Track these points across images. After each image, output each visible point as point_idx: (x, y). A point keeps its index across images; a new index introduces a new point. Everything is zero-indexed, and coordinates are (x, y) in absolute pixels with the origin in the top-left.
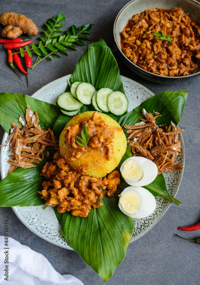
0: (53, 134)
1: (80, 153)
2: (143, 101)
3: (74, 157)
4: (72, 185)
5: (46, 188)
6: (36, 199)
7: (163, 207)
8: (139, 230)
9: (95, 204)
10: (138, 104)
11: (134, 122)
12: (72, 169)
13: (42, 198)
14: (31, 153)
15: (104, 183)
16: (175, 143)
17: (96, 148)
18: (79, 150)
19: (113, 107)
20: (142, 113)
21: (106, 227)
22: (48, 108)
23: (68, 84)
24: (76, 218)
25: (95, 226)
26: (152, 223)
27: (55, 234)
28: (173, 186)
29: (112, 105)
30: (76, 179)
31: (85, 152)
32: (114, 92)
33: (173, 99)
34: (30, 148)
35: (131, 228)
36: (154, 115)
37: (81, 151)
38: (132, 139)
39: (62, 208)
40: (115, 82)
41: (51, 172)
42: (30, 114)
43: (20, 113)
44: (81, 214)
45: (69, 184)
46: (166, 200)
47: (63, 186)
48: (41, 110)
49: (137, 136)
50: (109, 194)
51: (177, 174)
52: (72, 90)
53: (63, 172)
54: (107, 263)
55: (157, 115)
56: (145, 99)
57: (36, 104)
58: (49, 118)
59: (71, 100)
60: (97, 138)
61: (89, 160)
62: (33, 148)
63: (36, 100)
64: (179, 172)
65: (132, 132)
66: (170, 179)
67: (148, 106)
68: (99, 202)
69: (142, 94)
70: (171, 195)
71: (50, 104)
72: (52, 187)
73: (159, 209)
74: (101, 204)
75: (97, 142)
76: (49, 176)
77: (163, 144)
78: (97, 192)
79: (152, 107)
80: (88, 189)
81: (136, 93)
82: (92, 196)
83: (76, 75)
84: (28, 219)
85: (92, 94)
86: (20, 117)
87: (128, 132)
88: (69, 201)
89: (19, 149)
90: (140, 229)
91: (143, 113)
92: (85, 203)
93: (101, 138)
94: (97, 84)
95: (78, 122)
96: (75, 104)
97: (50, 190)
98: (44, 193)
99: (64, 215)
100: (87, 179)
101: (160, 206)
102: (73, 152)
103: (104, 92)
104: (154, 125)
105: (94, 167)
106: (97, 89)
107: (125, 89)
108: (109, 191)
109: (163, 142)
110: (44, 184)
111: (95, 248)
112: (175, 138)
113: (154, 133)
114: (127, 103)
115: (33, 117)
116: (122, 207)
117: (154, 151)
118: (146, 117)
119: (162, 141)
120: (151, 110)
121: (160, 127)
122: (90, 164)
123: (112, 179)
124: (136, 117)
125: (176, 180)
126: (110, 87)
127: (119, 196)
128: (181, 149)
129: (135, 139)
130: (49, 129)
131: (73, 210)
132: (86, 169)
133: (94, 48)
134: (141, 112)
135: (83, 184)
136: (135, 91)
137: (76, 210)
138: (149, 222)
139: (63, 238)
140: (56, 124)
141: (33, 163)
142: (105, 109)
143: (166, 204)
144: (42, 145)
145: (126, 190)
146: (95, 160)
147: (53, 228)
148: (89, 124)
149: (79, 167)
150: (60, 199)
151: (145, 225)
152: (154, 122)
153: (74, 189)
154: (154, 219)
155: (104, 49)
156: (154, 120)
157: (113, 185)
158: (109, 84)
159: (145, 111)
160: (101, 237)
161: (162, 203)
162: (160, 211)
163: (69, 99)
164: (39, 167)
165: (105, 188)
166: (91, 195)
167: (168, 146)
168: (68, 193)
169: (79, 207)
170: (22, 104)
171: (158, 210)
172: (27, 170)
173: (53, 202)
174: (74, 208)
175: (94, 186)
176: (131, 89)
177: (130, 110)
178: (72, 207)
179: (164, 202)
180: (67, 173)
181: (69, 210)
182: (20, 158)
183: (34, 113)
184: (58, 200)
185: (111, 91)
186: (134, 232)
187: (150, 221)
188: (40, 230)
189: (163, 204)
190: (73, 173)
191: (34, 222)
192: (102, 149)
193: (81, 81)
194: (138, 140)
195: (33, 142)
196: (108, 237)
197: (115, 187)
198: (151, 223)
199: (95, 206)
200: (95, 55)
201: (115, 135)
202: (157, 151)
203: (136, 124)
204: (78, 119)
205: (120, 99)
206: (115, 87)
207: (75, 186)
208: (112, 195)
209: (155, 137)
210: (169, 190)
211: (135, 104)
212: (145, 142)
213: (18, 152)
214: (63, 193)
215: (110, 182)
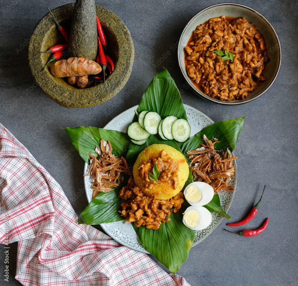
0: (126, 161)
1: (152, 185)
2: (203, 127)
3: (148, 188)
4: (146, 208)
5: (125, 208)
6: (116, 216)
7: (217, 220)
8: (198, 237)
9: (164, 220)
10: (200, 130)
11: (195, 146)
12: (145, 195)
13: (121, 215)
14: (109, 180)
15: (171, 203)
16: (229, 169)
17: (165, 182)
18: (151, 182)
19: (177, 135)
20: (203, 138)
21: (173, 236)
22: (119, 136)
23: (136, 113)
24: (149, 230)
25: (165, 236)
26: (208, 232)
27: (135, 243)
28: (226, 203)
29: (176, 133)
30: (149, 202)
31: (156, 184)
32: (179, 120)
33: (230, 128)
34: (107, 174)
35: (192, 237)
36: (213, 141)
37: (153, 183)
38: (193, 165)
39: (139, 224)
40: (178, 111)
41: (127, 196)
42: (104, 144)
43: (96, 144)
44: (154, 227)
45: (144, 207)
46: (220, 214)
47: (139, 208)
48: (113, 138)
49: (198, 161)
50: (175, 211)
51: (230, 193)
52: (140, 120)
53: (138, 197)
54: (174, 262)
55: (215, 141)
56: (205, 126)
57: (108, 134)
58: (120, 145)
59: (140, 130)
60: (165, 174)
61: (159, 190)
62: (110, 175)
63: (108, 131)
64: (231, 192)
65: (194, 157)
66: (224, 197)
67: (208, 132)
68: (168, 218)
69: (203, 121)
70: (224, 211)
71: (120, 132)
72: (129, 208)
73: (214, 221)
74: (169, 219)
75: (165, 177)
76: (126, 198)
77: (220, 169)
78: (166, 212)
79: (212, 134)
80: (159, 210)
81: (197, 120)
82: (162, 215)
83: (142, 106)
84: (113, 232)
85: (157, 124)
86: (96, 148)
87: (190, 157)
88: (145, 220)
89: (99, 178)
90: (199, 236)
91: (204, 139)
92: (157, 220)
93: (168, 175)
94: (162, 112)
95: (148, 158)
96: (143, 134)
97: (128, 210)
98: (124, 212)
99: (140, 228)
100: (157, 202)
101: (215, 219)
102: (146, 184)
103: (170, 120)
104: (212, 150)
105: (163, 195)
106: (163, 118)
107: (187, 115)
108: (175, 208)
109: (219, 168)
110: (123, 204)
111: (166, 252)
112: (229, 164)
113: (212, 158)
114: (190, 129)
115: (107, 147)
116: (185, 223)
117: (212, 175)
118: (206, 142)
119: (219, 167)
120: (211, 136)
121: (217, 152)
122: (160, 192)
123: (177, 199)
124: (197, 142)
125: (229, 198)
126: (174, 115)
127: (183, 214)
128: (234, 173)
129: (196, 164)
130: (122, 157)
131: (147, 225)
132: (157, 196)
133: (158, 79)
134: (202, 137)
135: (155, 206)
136: (197, 118)
137: (150, 225)
138: (206, 232)
139: (141, 245)
140: (128, 154)
141: (110, 187)
142: (169, 137)
143: (220, 218)
144: (118, 173)
145: (188, 209)
146: (164, 190)
147: (132, 238)
148: (158, 161)
149: (152, 195)
150: (137, 218)
151: (203, 234)
152: (213, 147)
153: (148, 210)
154: (210, 229)
155: (168, 80)
156: (212, 146)
157: (178, 204)
158: (173, 113)
159: (205, 137)
160: (170, 244)
161: (216, 216)
162: (215, 223)
163: (137, 130)
164: (117, 191)
165: (171, 207)
166: (161, 214)
167: (223, 172)
168: (143, 213)
169: (152, 222)
170: (97, 136)
171: (214, 222)
172: (107, 194)
173: (132, 220)
174: (148, 224)
175: (164, 208)
176: (193, 116)
177: (192, 135)
178: (147, 223)
179: (218, 216)
180: (141, 198)
181: (144, 225)
182: (101, 184)
183: (108, 143)
184: (136, 219)
185: (175, 118)
186: (195, 239)
187: (207, 230)
188: (123, 240)
189: (218, 217)
190: (146, 198)
191: (118, 234)
192: (169, 181)
193: (147, 110)
194: (199, 165)
195: (110, 169)
196: (175, 243)
197: (179, 205)
198: (207, 232)
199: (164, 221)
200: (160, 86)
201: (180, 168)
202: (214, 176)
203: (198, 149)
204: (148, 155)
205: (183, 127)
206: (178, 115)
207: (148, 208)
208: (177, 211)
209: (213, 162)
210: (223, 206)
211: (197, 130)
212: (205, 167)
213: (99, 181)
214: (139, 213)
215: (175, 202)
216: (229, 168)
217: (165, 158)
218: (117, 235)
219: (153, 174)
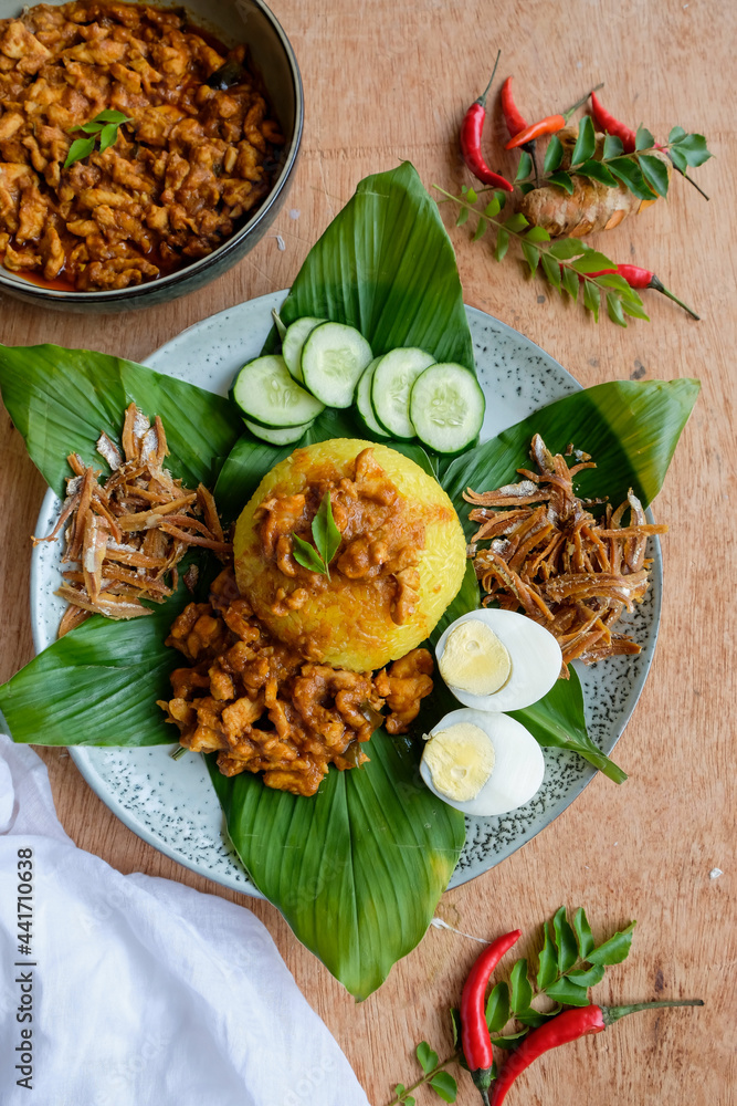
0: (214, 504)
1: (303, 592)
2: (537, 406)
3: (284, 604)
4: (271, 694)
5: (185, 691)
6: (147, 722)
7: (565, 781)
8: (479, 848)
9: (343, 756)
10: (519, 417)
11: (498, 478)
12: (272, 638)
13: (167, 721)
14: (134, 569)
15: (377, 688)
16: (631, 571)
17: (361, 582)
18: (301, 580)
19: (429, 423)
20: (530, 448)
21: (375, 832)
22: (201, 406)
23: (275, 325)
24: (277, 795)
25: (340, 825)
26: (524, 831)
27: (207, 843)
28: (607, 715)
29: (428, 414)
30: (285, 673)
31: (319, 591)
32: (441, 365)
33: (642, 412)
34: (131, 548)
35: (454, 843)
36: (572, 462)
37: (308, 585)
38: (485, 545)
39: (232, 762)
40: (444, 330)
41: (201, 641)
42: (139, 426)
43: (102, 421)
44: (296, 786)
45: (262, 689)
46: (578, 759)
47: (241, 691)
48: (175, 413)
49: (506, 532)
50: (392, 725)
51: (626, 676)
52: (289, 349)
53: (241, 646)
54: (367, 947)
55: (580, 462)
56: (544, 400)
57: (157, 391)
58: (201, 442)
59: (283, 388)
60: (365, 550)
61: (333, 616)
62: (142, 550)
63: (159, 379)
64: (632, 672)
65: (490, 517)
66: (601, 690)
67: (555, 427)
68: (358, 751)
69: (537, 380)
70: (597, 745)
71: (207, 392)
72: (202, 692)
73: (553, 786)
74: (363, 758)
75: (363, 560)
76: (194, 652)
77: (591, 568)
78: (352, 722)
79: (568, 433)
80: (323, 710)
81: (513, 375)
82: (336, 734)
83: (304, 295)
84: (121, 789)
85: (357, 371)
86: (103, 439)
87: (474, 515)
88: (258, 745)
89: (96, 554)
90: (483, 845)
91: (534, 452)
92: (310, 753)
93: (378, 551)
94: (377, 332)
95: (302, 479)
96: (295, 403)
97: (196, 701)
98: (177, 708)
99: (238, 783)
100: (321, 676)
101: (557, 777)
102: (279, 587)
103: (404, 363)
104: (565, 497)
105: (347, 642)
106: (379, 351)
107: (476, 353)
108: (394, 715)
109: (589, 565)
110: (178, 675)
111: (333, 900)
112: (633, 553)
113: (565, 526)
114: (480, 409)
115: (146, 440)
116: (431, 777)
117: (554, 586)
118: (542, 464)
119: (588, 560)
120: (564, 443)
121: (586, 508)
122: (336, 631)
123: (407, 676)
124: (508, 461)
125: (622, 696)
126: (423, 344)
127: (425, 737)
128: (651, 592)
129: (497, 545)
130: (201, 486)
131: (270, 771)
132: (321, 646)
133: (375, 195)
134: (527, 445)
135: (310, 689)
136: (513, 366)
137: (278, 770)
138: (514, 827)
139: (231, 857)
140: (226, 473)
141: (142, 601)
142: (399, 427)
143: (576, 773)
144: (176, 544)
145: (448, 719)
146: (354, 619)
147: (199, 821)
148: (340, 493)
149: (298, 637)
150: (228, 735)
151: (501, 836)
152: (567, 485)
153: (278, 705)
154: (531, 819)
155: (413, 201)
156: (567, 479)
157: (407, 697)
158: (421, 335)
159: (539, 444)
160: (356, 863)
161: (563, 767)
162: (556, 793)
163: (274, 383)
164: (164, 617)
165: (378, 706)
166: (331, 729)
167: (607, 577)
168: (256, 717)
169: (290, 762)
170: (109, 391)
171: (549, 789)
172: (121, 625)
173: (204, 741)
174: (272, 766)
175: (345, 701)
176: (500, 361)
177: (488, 435)
178: (268, 762)
179: (571, 767)
180: (256, 651)
181: (255, 770)
182: (101, 583)
183: (153, 425)
184: (223, 738)
185: (428, 359)
186: (463, 856)
187: (517, 823)
188: (158, 827)
189: (569, 772)
190: (276, 653)
191: (141, 799)
192: (379, 585)
193: (320, 317)
194: (507, 547)
195: (145, 528)
196: (378, 865)
197: (412, 704)
198: (520, 829)
199: (342, 763)
200: (380, 224)
201: (429, 536)
202: (565, 588)
203: (507, 489)
204: (305, 469)
205: (455, 393)
206: (442, 349)
207: (279, 696)
208: (400, 728)
209: (565, 542)
210: (594, 726)
211: (507, 416)
212: (530, 558)
213: (92, 564)
214: (240, 716)
215: (397, 688)
216: (628, 570)
217: (373, 486)
218: (135, 803)
219: (312, 543)
